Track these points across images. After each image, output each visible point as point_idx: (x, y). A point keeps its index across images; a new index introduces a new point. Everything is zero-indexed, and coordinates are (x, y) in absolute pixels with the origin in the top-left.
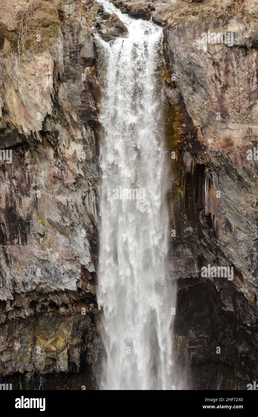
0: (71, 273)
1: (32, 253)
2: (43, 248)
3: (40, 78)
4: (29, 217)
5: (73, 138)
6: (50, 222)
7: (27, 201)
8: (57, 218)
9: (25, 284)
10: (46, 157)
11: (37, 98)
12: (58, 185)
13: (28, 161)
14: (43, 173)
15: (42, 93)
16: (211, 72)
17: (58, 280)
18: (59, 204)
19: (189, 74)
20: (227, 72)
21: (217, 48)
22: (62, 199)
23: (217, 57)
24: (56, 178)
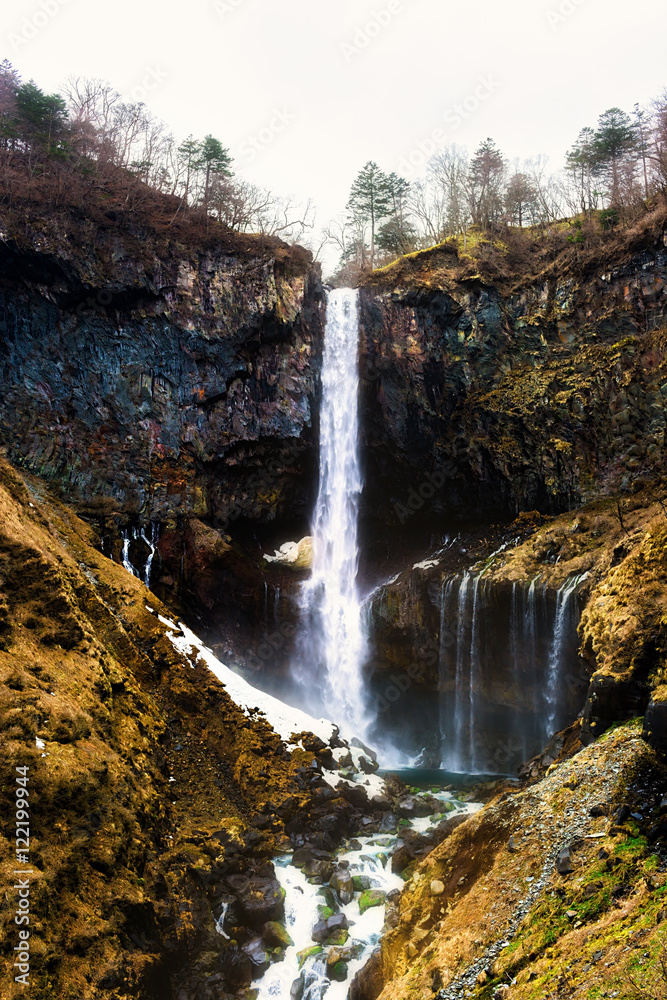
0: (297, 425)
1: (276, 407)
2: (282, 405)
3: (297, 291)
4: (275, 386)
5: (305, 342)
6: (287, 390)
7: (274, 377)
8: (292, 388)
9: (268, 430)
10: (288, 351)
11: (293, 304)
12: (293, 370)
13: (277, 351)
14: (285, 361)
15: (296, 301)
16: (385, 314)
17: (289, 430)
18: (294, 381)
19: (371, 314)
20: (393, 315)
21: (389, 301)
22: (296, 379)
23: (389, 306)
24: (293, 366)
